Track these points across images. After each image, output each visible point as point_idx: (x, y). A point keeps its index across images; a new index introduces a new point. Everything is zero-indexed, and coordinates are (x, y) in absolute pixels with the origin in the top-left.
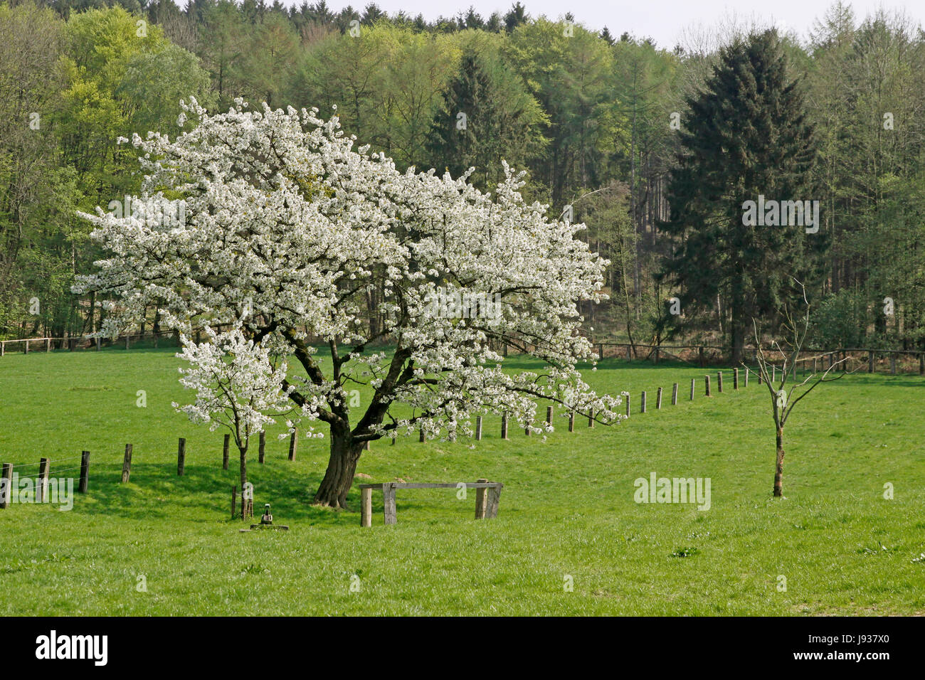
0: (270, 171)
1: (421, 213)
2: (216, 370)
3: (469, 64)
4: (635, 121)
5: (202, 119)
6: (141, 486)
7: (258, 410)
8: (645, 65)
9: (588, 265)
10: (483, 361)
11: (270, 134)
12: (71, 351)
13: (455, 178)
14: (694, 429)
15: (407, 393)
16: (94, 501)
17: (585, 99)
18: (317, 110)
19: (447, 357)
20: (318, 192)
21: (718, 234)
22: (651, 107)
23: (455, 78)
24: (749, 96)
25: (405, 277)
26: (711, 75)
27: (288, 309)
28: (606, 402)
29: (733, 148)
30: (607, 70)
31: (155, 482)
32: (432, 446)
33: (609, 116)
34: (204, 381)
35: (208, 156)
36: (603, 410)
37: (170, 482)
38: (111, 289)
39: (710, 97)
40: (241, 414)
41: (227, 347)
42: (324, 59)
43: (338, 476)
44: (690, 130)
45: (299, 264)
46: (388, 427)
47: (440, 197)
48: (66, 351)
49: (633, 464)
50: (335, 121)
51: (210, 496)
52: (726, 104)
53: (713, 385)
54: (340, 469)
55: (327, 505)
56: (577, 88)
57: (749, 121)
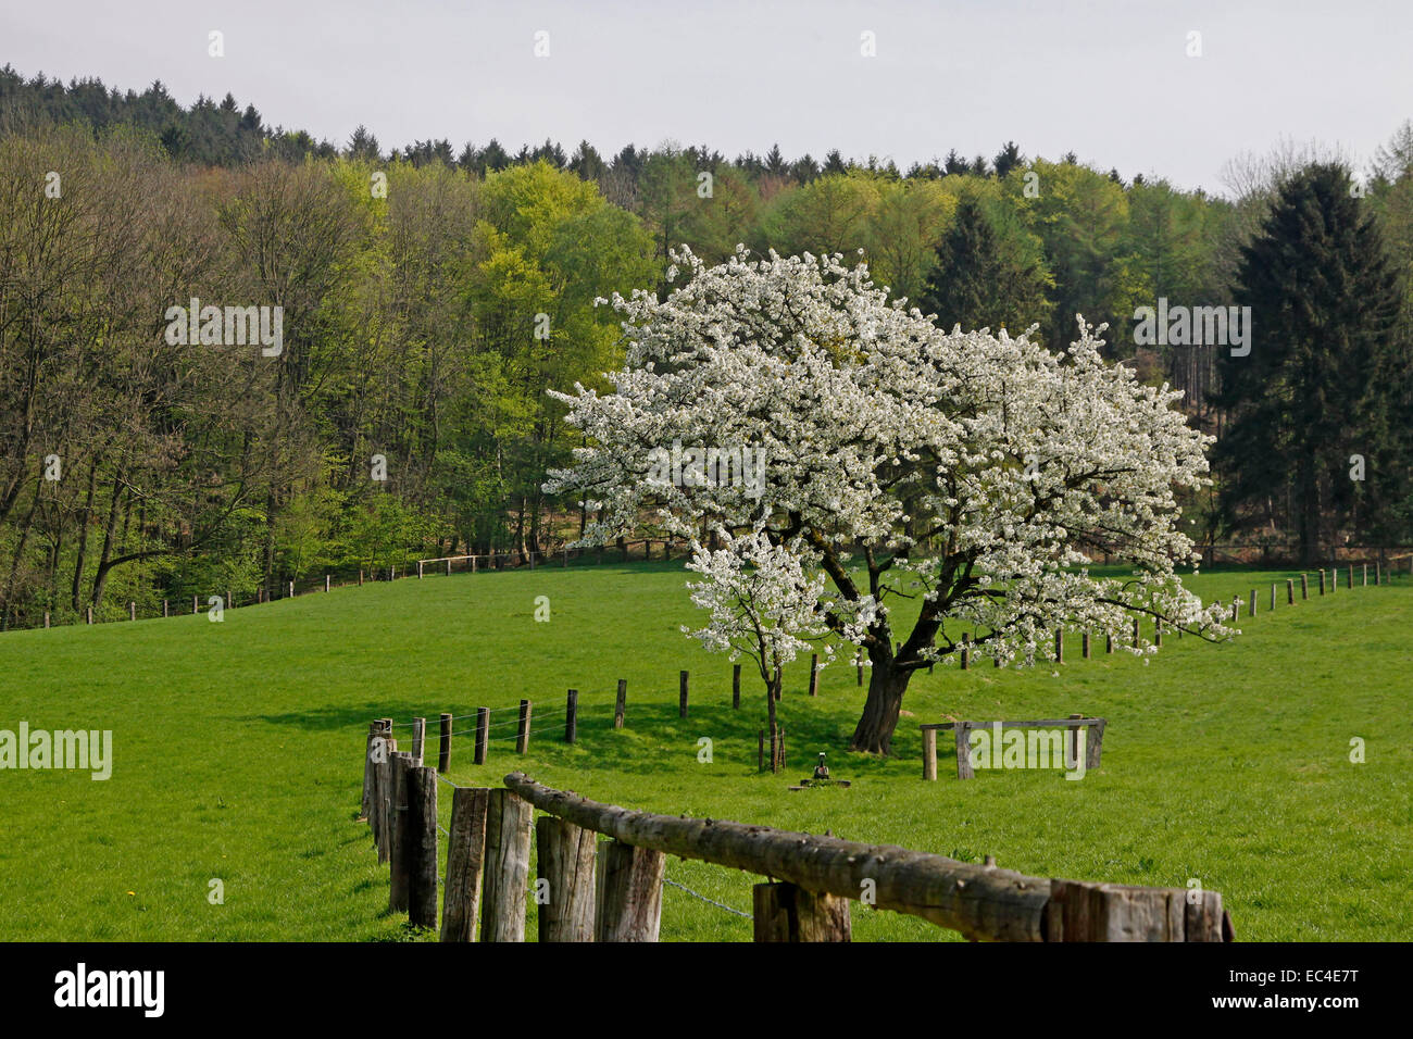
0: (780, 335)
1: (972, 381)
2: (735, 583)
3: (967, 212)
4: (1160, 278)
5: (698, 272)
6: (638, 733)
7: (789, 633)
8: (1169, 211)
9: (1185, 445)
10: (1067, 564)
11: (783, 288)
12: (500, 571)
13: (1013, 336)
14: (1288, 646)
15: (967, 607)
16: (586, 753)
17: (1097, 253)
18: (841, 256)
19: (1020, 561)
20: (847, 359)
21: (1282, 407)
22: (1177, 260)
23: (951, 230)
24: (1316, 238)
25: (962, 461)
26: (1267, 216)
27: (816, 505)
28: (1213, 614)
29: (1297, 303)
30: (1123, 218)
31: (655, 728)
32: (977, 674)
33: (1126, 273)
34: (720, 598)
35: (707, 318)
36: (1210, 624)
37: (673, 726)
38: (591, 487)
39: (1267, 241)
40: (767, 639)
41: (746, 555)
42: (789, 215)
43: (880, 714)
44: (1245, 284)
45: (828, 448)
46: (942, 651)
47: (998, 360)
48: (494, 571)
49: (1227, 691)
50: (863, 269)
51: (723, 742)
52: (1288, 249)
53: (1297, 591)
54: (881, 707)
55: (866, 752)
56: (1086, 241)
57: (1316, 269)
